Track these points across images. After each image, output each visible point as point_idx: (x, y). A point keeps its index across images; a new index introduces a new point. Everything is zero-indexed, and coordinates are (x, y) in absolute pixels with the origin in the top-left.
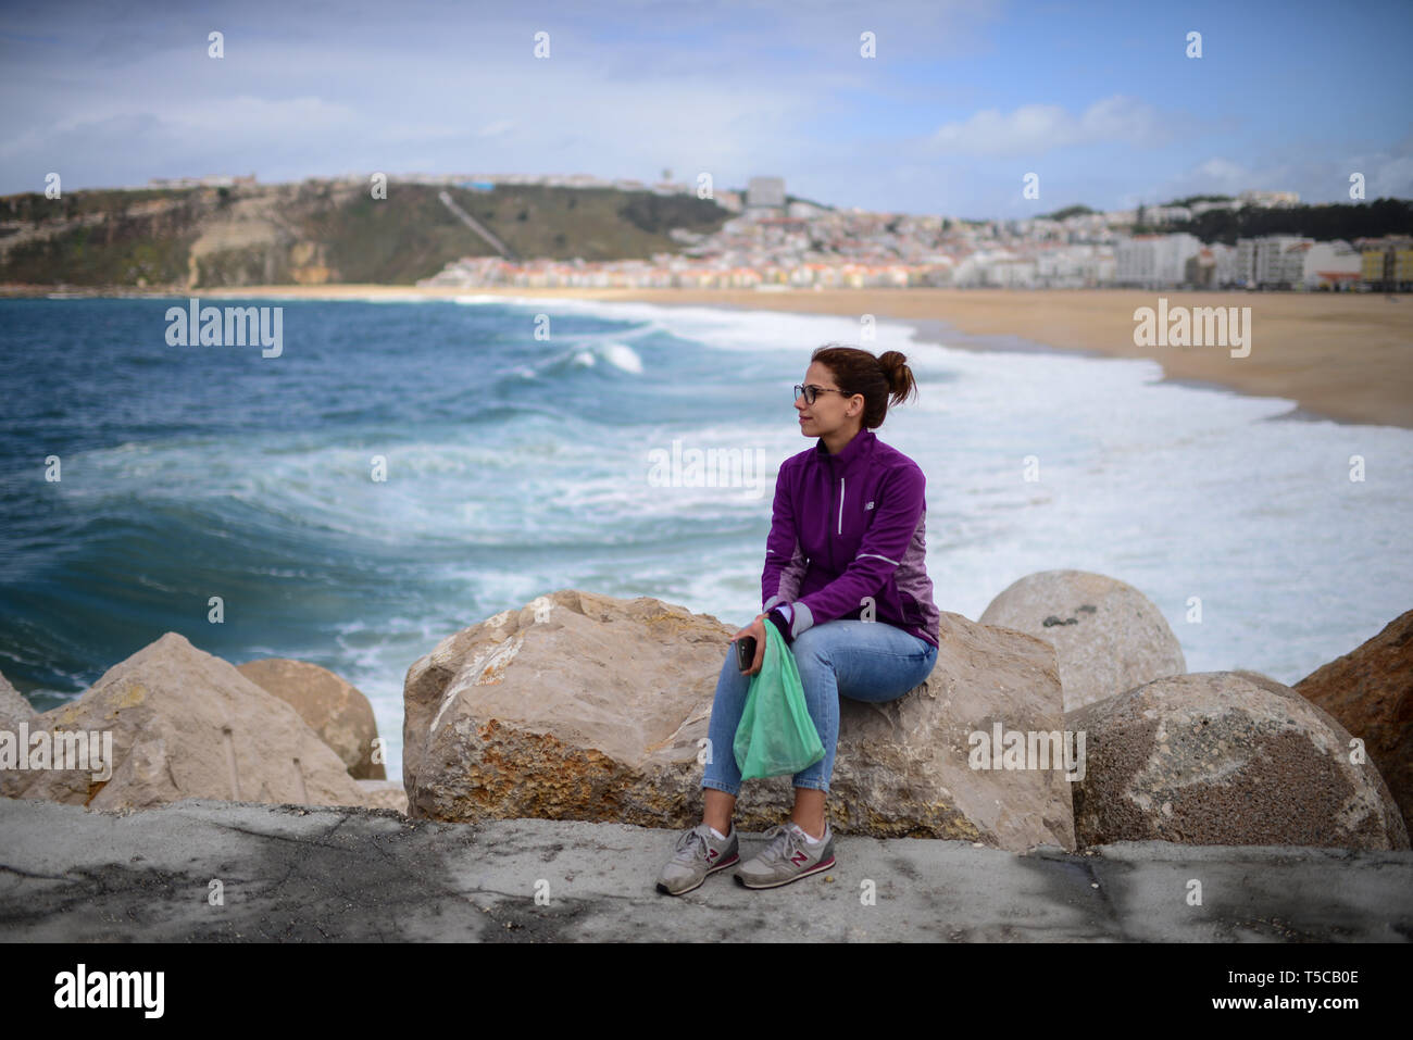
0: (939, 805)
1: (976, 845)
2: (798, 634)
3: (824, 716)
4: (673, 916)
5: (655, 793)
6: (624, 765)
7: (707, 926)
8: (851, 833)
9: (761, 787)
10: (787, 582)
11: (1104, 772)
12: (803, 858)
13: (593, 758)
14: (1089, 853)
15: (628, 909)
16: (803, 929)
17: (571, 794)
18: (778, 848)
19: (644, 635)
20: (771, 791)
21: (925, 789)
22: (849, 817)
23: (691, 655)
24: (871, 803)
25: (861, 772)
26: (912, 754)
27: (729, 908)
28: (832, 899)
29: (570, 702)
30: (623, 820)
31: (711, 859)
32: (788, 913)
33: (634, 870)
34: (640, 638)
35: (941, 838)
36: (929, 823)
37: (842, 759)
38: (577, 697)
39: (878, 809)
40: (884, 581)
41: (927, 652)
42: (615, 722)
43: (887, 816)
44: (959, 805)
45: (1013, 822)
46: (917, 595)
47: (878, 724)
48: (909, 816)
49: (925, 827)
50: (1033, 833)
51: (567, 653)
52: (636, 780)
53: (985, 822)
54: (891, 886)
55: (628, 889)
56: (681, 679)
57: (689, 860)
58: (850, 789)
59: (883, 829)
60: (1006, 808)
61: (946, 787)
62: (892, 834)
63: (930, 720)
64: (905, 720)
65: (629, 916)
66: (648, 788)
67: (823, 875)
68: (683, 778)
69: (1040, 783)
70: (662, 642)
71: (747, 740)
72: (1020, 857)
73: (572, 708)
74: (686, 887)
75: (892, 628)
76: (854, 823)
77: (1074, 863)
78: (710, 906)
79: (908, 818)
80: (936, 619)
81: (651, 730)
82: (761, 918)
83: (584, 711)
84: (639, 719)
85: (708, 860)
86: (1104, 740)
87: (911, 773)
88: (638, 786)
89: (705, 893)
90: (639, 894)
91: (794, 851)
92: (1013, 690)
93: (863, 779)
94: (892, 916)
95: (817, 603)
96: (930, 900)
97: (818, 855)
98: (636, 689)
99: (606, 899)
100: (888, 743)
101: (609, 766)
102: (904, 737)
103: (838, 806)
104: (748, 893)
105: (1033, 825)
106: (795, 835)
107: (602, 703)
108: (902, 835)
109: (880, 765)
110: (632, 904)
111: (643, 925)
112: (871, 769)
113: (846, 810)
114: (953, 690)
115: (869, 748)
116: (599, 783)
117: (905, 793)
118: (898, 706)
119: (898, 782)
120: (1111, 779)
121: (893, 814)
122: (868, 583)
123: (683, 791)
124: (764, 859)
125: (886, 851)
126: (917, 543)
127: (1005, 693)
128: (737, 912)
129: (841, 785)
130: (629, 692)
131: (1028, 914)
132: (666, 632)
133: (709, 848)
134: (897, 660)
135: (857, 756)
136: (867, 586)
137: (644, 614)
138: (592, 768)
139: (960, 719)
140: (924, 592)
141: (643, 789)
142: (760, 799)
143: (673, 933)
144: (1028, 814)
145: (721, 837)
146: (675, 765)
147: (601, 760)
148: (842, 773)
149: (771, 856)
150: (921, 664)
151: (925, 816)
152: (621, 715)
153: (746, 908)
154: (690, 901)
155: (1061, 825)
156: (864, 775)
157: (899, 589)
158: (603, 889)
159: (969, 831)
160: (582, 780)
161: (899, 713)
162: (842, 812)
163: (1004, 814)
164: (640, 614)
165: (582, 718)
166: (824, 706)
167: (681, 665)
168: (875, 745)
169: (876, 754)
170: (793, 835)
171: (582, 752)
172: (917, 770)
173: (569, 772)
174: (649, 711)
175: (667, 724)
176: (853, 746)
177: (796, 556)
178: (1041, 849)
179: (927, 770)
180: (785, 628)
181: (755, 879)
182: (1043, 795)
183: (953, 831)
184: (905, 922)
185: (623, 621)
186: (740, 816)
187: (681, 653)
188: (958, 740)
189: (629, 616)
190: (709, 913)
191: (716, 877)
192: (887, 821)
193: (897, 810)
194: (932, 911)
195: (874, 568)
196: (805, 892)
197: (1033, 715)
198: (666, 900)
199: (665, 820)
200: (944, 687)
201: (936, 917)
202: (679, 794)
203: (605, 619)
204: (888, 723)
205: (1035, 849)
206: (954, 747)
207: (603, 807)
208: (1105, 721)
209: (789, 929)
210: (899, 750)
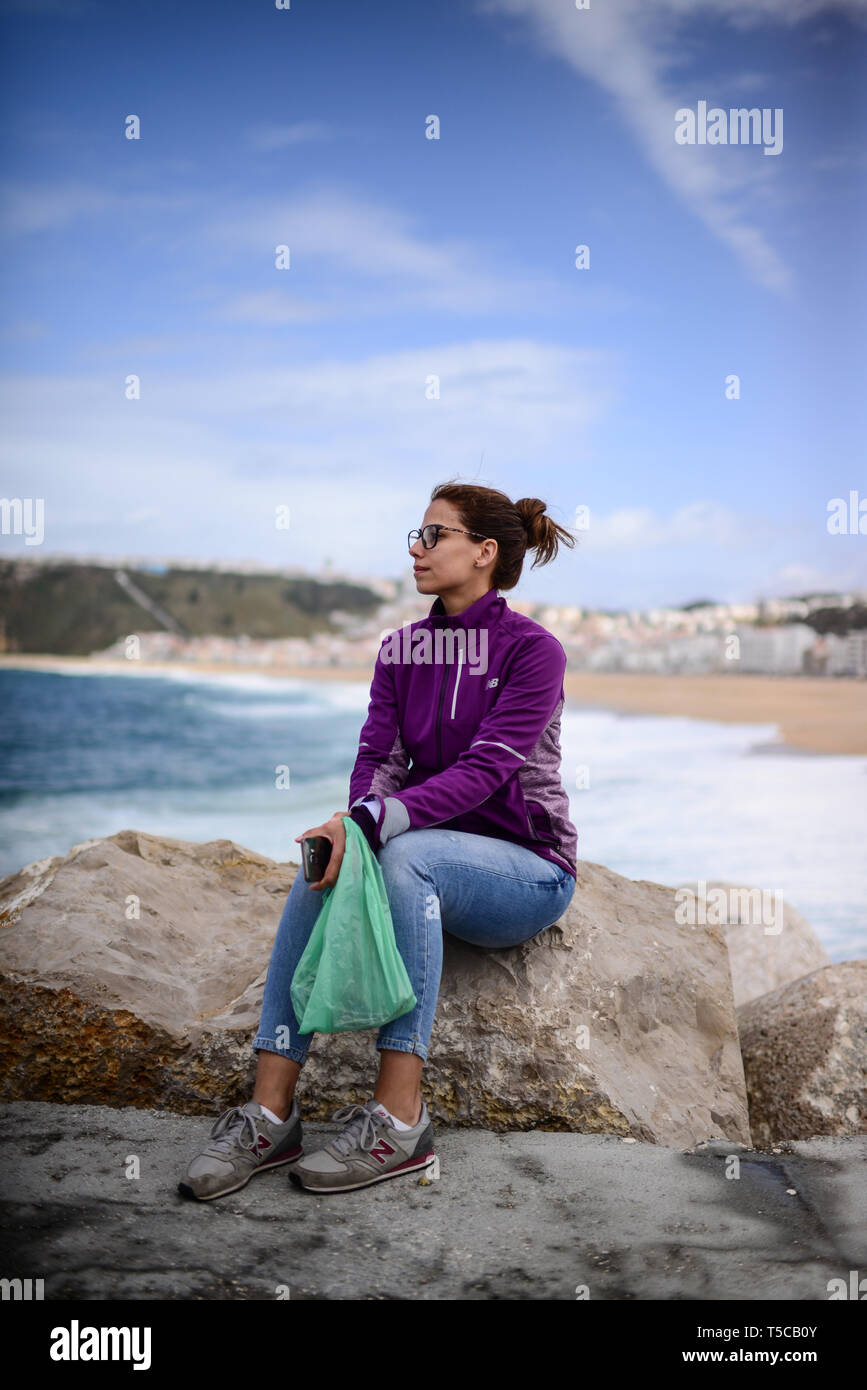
0: (576, 1086)
1: (627, 1140)
2: (388, 839)
3: (421, 949)
4: (192, 1230)
5: (203, 1071)
6: (163, 1031)
7: (238, 1245)
8: (461, 1125)
9: (342, 1063)
10: (381, 781)
11: (774, 1071)
12: (389, 1151)
13: (122, 1023)
14: (778, 1151)
15: (130, 1219)
16: (379, 1249)
17: (92, 1072)
18: (354, 1135)
19: (212, 882)
20: (356, 1068)
21: (558, 1065)
22: (458, 1104)
23: (269, 908)
24: (487, 1084)
25: (474, 1042)
26: (541, 1018)
27: (277, 1219)
28: (426, 1207)
29: (99, 950)
30: (160, 1108)
31: (259, 1151)
32: (361, 1228)
33: (153, 1166)
34: (207, 886)
35: (578, 1130)
36: (563, 1112)
37: (450, 1024)
38: (112, 945)
39: (496, 1091)
40: (505, 777)
41: (561, 880)
42: (162, 981)
43: (508, 1102)
44: (604, 1088)
45: (674, 1114)
46: (549, 806)
47: (497, 981)
48: (537, 1102)
49: (559, 1118)
50: (699, 1130)
51: (107, 894)
52: (179, 1053)
53: (637, 1111)
54: (510, 1192)
55: (137, 1192)
56: (254, 935)
57: (229, 1150)
58: (459, 1065)
59: (502, 1119)
60: (663, 1096)
61: (586, 1063)
62: (515, 1127)
63: (564, 975)
64: (533, 975)
65: (127, 1229)
66: (194, 1064)
67: (415, 1177)
68: (240, 1051)
69: (705, 1067)
70: (234, 892)
71: (310, 978)
72: (687, 1154)
73: (101, 957)
74: (219, 1190)
75: (517, 846)
76: (465, 1113)
77: (759, 1163)
78: (250, 1217)
79: (536, 1105)
80: (573, 839)
81: (207, 993)
82: (322, 1234)
83: (116, 962)
84: (193, 981)
85: (254, 1150)
86: (773, 1033)
87: (541, 1044)
88: (181, 1061)
89: (245, 1200)
90: (151, 1199)
91: (376, 1140)
92: (671, 949)
93: (476, 1052)
94: (510, 1232)
95: (415, 799)
96: (564, 1210)
97: (409, 1147)
98: (193, 944)
99: (103, 1205)
100: (510, 1002)
101: (144, 1032)
102: (531, 995)
103: (443, 1089)
104: (308, 1200)
105: (698, 1119)
106: (378, 1118)
107: (146, 957)
108: (527, 1128)
109: (500, 1032)
110: (138, 1213)
111: (146, 1242)
112: (487, 1038)
113: (455, 1095)
114: (595, 939)
115: (485, 1010)
116: (131, 1058)
117: (532, 1071)
118: (524, 958)
119: (522, 1055)
120: (783, 1078)
121: (516, 1099)
122: (484, 777)
123: (239, 1068)
124: (331, 1150)
125: (506, 1146)
126: (550, 742)
127: (660, 950)
128: (286, 1225)
129: (449, 1061)
130: (184, 947)
131: (703, 1230)
132: (239, 880)
133: (256, 1135)
134: (521, 886)
135: (469, 1021)
136: (483, 783)
137: (214, 858)
138: (121, 1037)
139: (604, 977)
140: (557, 803)
141: (187, 1065)
142: (341, 1081)
143: (187, 1254)
144: (693, 1106)
145: (277, 1121)
146: (231, 1033)
147: (134, 1025)
148: (449, 1044)
149: (344, 1146)
150: (553, 896)
151: (559, 1103)
152: (170, 973)
153: (301, 1220)
154: (221, 1210)
155: (733, 1122)
156: (478, 1046)
157: (526, 797)
158: (101, 1193)
159: (616, 1122)
160: (107, 1052)
161: (525, 965)
162: (449, 1098)
163: (661, 1104)
164: (209, 857)
165: (113, 970)
166: (421, 936)
167: (255, 919)
168: (493, 1005)
169: (495, 1017)
170: (375, 1117)
171: (109, 1013)
172: (548, 1039)
173: (91, 1041)
174: (208, 971)
175: (230, 986)
176: (465, 1007)
177: (396, 751)
178: (713, 1145)
179: (561, 1039)
180: (371, 829)
181: (319, 1179)
182: (710, 1083)
183: (595, 1123)
184: (529, 1240)
185: (188, 866)
186: (315, 1104)
187: (257, 904)
188: (601, 1003)
189: (196, 860)
190: (246, 1226)
191: (266, 1179)
192: (508, 1109)
193: (521, 1094)
194: (568, 1224)
195: (492, 759)
196: (389, 1199)
197: (694, 982)
198: (189, 1209)
199: (217, 1108)
200: (583, 935)
201: (573, 1233)
202: (236, 1072)
203: (167, 863)
204: (510, 979)
205: (705, 1146)
206: (597, 1012)
207: (135, 1090)
208: (773, 1012)
209: (359, 1249)
210: (524, 1011)
